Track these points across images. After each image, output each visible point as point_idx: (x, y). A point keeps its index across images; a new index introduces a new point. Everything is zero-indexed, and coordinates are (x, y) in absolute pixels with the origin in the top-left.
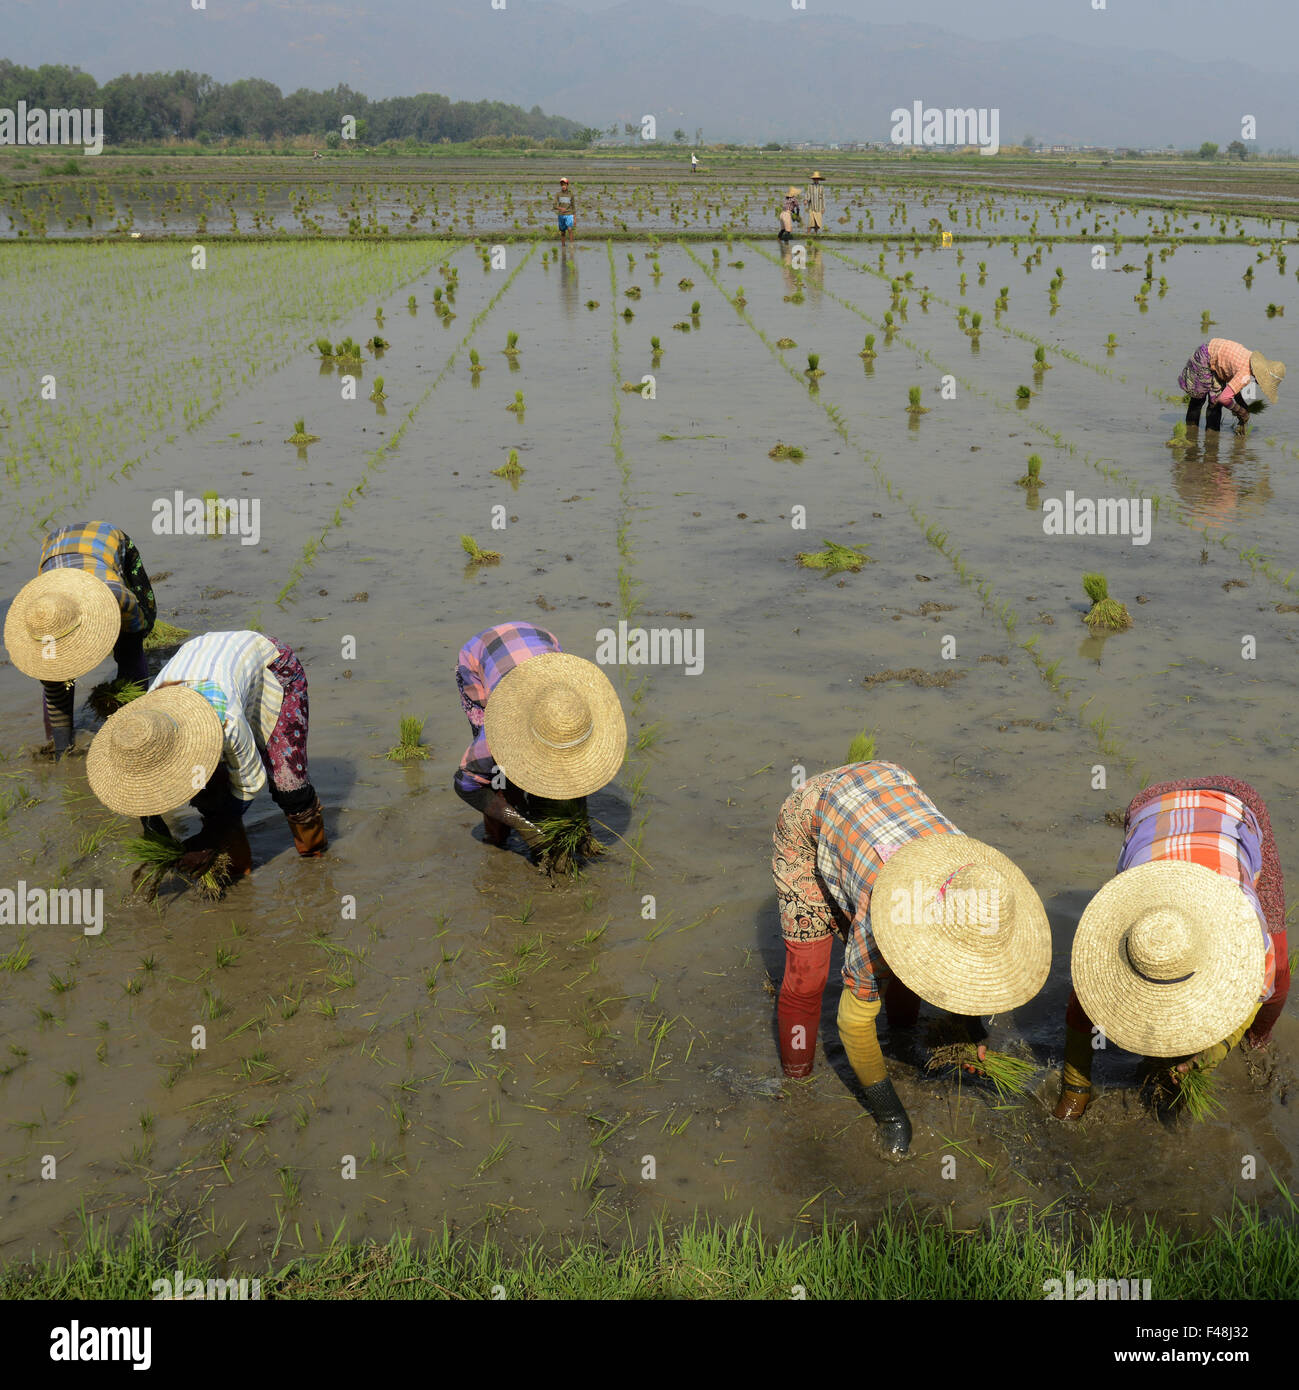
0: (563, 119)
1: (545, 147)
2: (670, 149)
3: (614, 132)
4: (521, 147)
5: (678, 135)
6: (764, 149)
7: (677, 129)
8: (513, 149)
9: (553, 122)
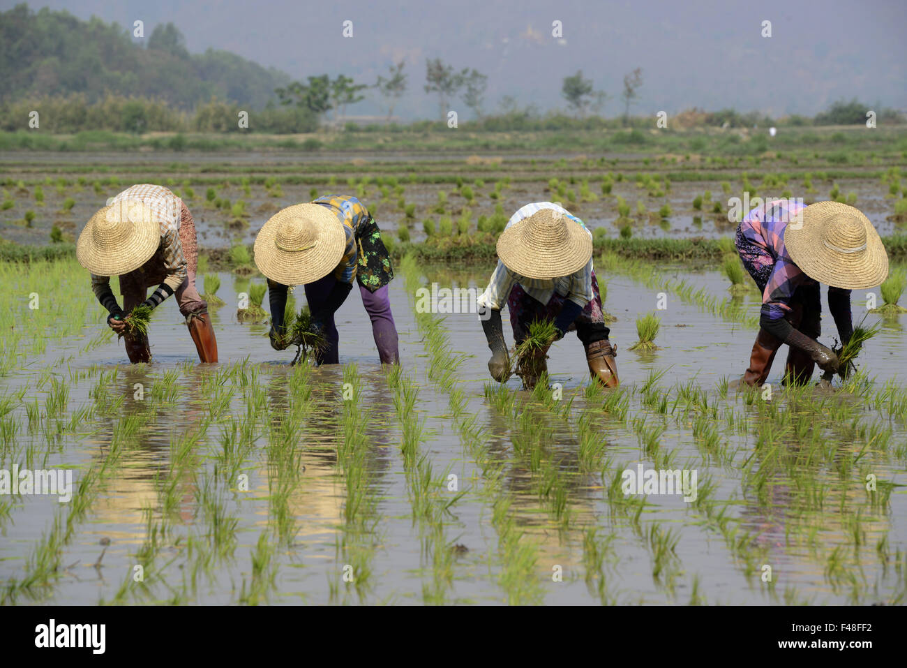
0: (237, 60)
1: (199, 125)
2: (551, 127)
3: (396, 84)
4: (129, 127)
5: (575, 90)
6: (822, 120)
7: (572, 74)
8: (108, 131)
9: (210, 68)
